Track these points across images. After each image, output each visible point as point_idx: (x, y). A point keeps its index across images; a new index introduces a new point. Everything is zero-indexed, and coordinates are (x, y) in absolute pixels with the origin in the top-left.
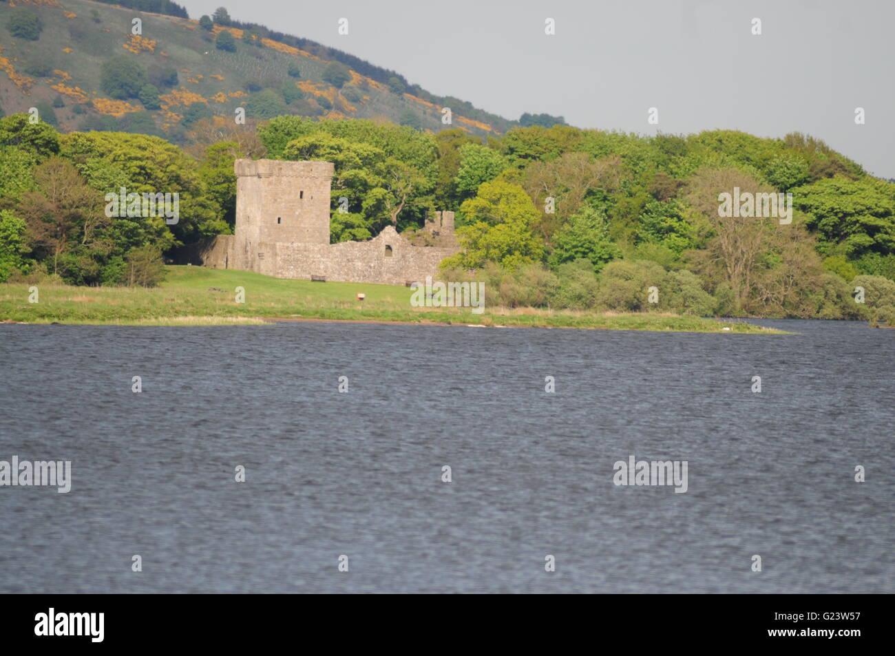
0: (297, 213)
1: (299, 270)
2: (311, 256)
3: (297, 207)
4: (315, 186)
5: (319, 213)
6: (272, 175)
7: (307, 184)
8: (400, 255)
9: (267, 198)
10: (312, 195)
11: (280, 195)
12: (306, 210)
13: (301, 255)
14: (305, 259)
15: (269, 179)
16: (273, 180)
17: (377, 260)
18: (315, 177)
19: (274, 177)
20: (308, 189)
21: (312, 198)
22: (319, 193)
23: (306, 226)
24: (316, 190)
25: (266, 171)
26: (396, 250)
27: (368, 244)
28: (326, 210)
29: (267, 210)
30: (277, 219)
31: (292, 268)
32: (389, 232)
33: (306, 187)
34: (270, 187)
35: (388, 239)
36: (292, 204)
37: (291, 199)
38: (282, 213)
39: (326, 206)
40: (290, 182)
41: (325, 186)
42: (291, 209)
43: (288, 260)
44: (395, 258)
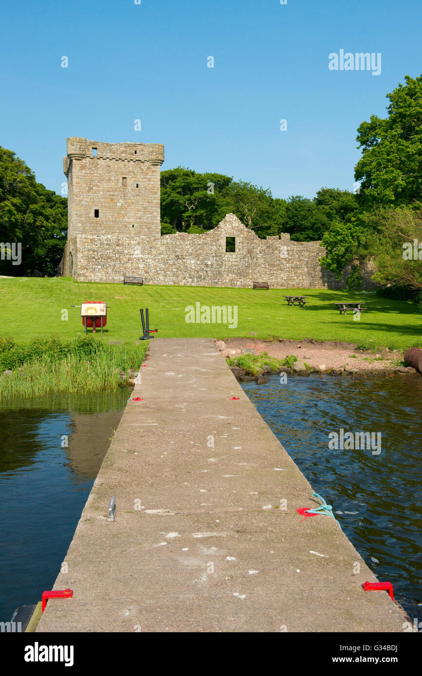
0: (119, 205)
1: (110, 270)
2: (126, 252)
3: (119, 197)
4: (140, 171)
5: (146, 205)
6: (85, 157)
7: (131, 169)
8: (246, 250)
9: (80, 185)
10: (138, 183)
11: (97, 181)
12: (130, 201)
13: (112, 251)
14: (117, 256)
15: (81, 161)
16: (86, 163)
17: (216, 256)
18: (140, 161)
19: (88, 159)
20: (133, 176)
21: (137, 187)
22: (147, 180)
23: (130, 220)
24: (142, 176)
25: (75, 150)
26: (241, 244)
27: (204, 237)
28: (156, 201)
29: (80, 201)
30: (94, 212)
31: (100, 267)
32: (230, 221)
33: (129, 172)
34: (83, 172)
35: (229, 229)
36: (112, 193)
37: (111, 187)
38: (100, 204)
39: (156, 196)
40: (109, 166)
41: (154, 172)
42: (112, 200)
43: (94, 258)
44: (239, 253)
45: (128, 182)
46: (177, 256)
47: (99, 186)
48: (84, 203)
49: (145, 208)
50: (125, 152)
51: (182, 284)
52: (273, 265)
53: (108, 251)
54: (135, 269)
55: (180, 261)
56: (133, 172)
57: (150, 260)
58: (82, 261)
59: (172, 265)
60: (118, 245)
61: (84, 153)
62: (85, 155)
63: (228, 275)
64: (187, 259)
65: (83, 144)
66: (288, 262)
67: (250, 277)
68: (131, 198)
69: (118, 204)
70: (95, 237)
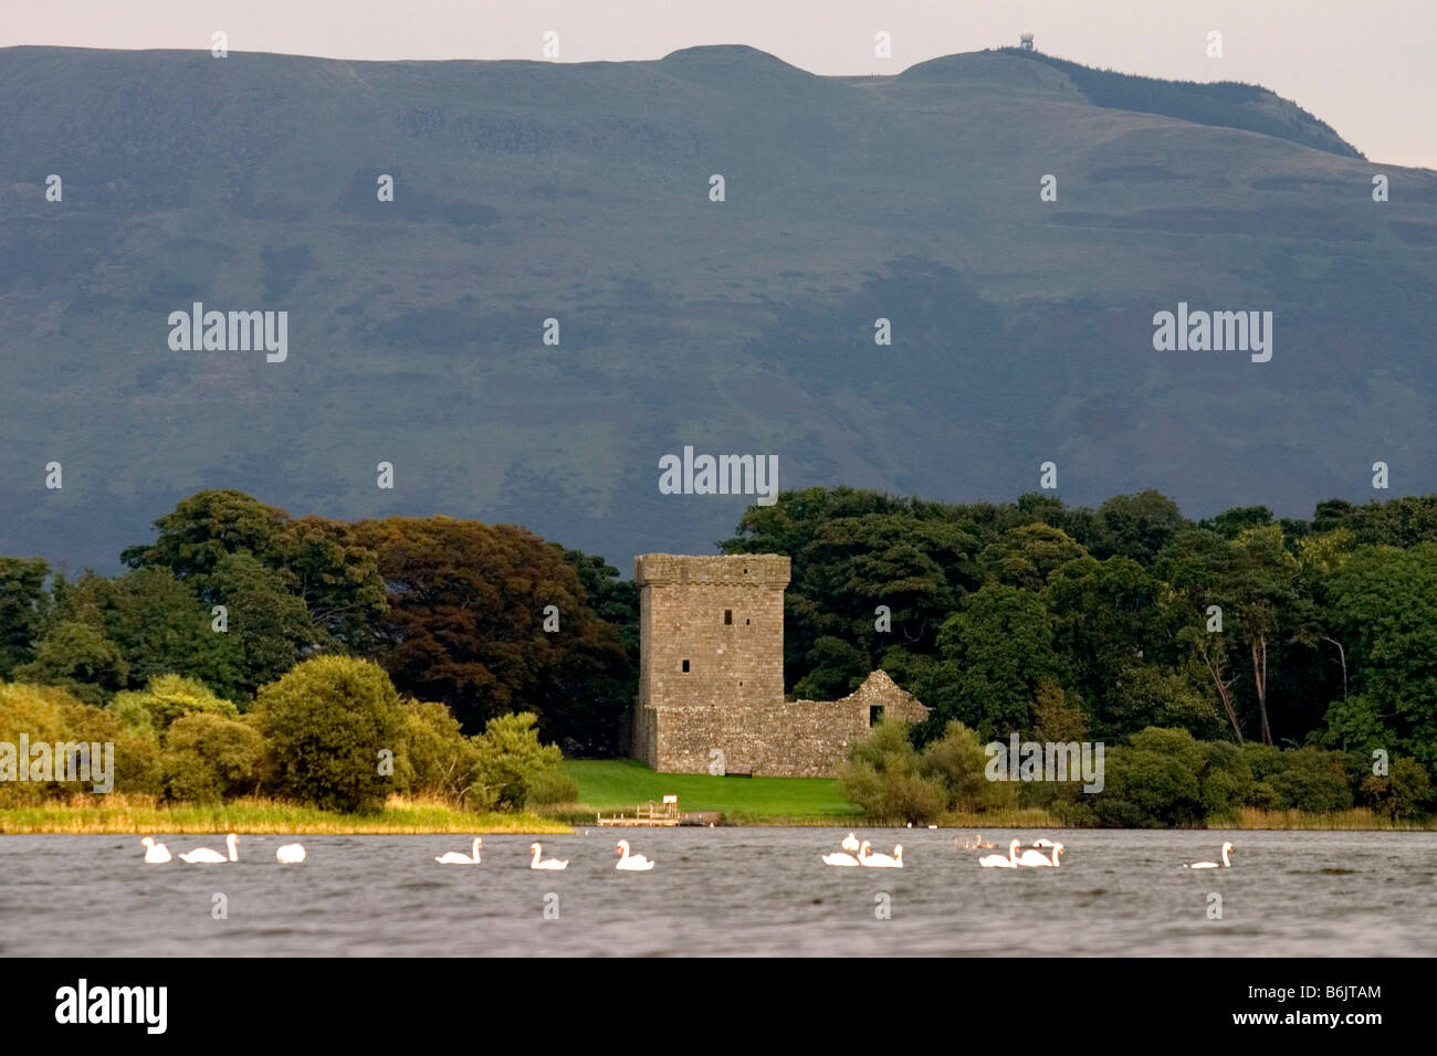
0: (720, 651)
3: (719, 641)
4: (752, 600)
5: (762, 650)
7: (738, 597)
10: (748, 618)
11: (686, 618)
12: (736, 646)
16: (671, 592)
17: (855, 734)
18: (752, 583)
19: (673, 586)
20: (740, 607)
21: (748, 622)
22: (762, 612)
23: (737, 675)
24: (756, 607)
25: (655, 574)
26: (892, 716)
27: (837, 706)
28: (777, 644)
29: (662, 649)
30: (682, 663)
31: (687, 752)
32: (877, 682)
33: (736, 602)
34: (668, 604)
35: (875, 694)
36: (708, 635)
37: (707, 624)
38: (691, 652)
39: (776, 636)
40: (705, 594)
41: (773, 599)
42: (709, 645)
43: (679, 739)
45: (735, 617)
46: (797, 735)
47: (689, 625)
48: (667, 651)
49: (760, 656)
50: (729, 572)
55: (801, 742)
57: (759, 741)
58: (664, 743)
59: (789, 748)
61: (668, 577)
62: (669, 580)
64: (811, 738)
68: (739, 640)
69: (718, 650)
70: (681, 709)
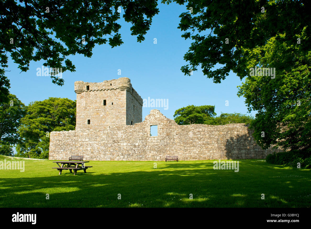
2: (80, 140)
3: (101, 111)
4: (114, 95)
5: (118, 114)
6: (83, 91)
7: (108, 94)
8: (165, 133)
9: (80, 107)
10: (113, 102)
11: (89, 104)
12: (108, 113)
13: (71, 140)
14: (74, 143)
15: (81, 94)
16: (83, 95)
17: (142, 139)
18: (114, 89)
19: (84, 92)
20: (109, 98)
21: (112, 104)
22: (118, 99)
23: (108, 124)
24: (115, 98)
26: (161, 130)
27: (134, 127)
28: (124, 111)
30: (87, 121)
31: (62, 150)
32: (154, 114)
33: (108, 96)
35: (153, 120)
36: (97, 110)
37: (97, 106)
38: (91, 116)
39: (123, 108)
40: (96, 95)
41: (122, 94)
42: (97, 113)
44: (160, 136)
45: (107, 102)
46: (114, 141)
47: (90, 107)
49: (117, 116)
50: (105, 85)
51: (116, 159)
52: (187, 143)
53: (68, 140)
54: (85, 151)
55: (116, 144)
56: (110, 96)
57: (95, 145)
58: (52, 147)
59: (110, 147)
60: (75, 136)
61: (81, 89)
62: (82, 90)
63: (150, 152)
64: (121, 142)
65: (81, 84)
66: (200, 140)
67: (168, 153)
68: (109, 111)
69: (101, 115)
